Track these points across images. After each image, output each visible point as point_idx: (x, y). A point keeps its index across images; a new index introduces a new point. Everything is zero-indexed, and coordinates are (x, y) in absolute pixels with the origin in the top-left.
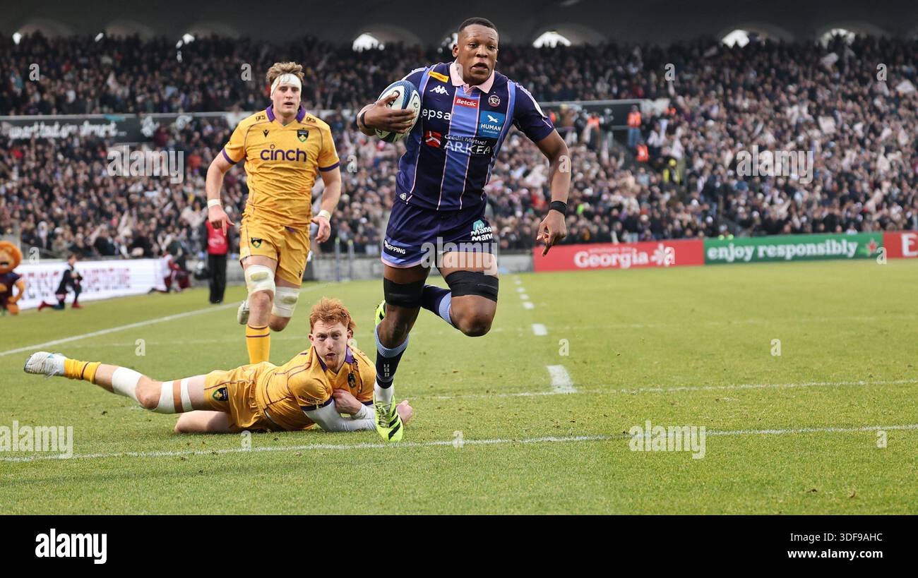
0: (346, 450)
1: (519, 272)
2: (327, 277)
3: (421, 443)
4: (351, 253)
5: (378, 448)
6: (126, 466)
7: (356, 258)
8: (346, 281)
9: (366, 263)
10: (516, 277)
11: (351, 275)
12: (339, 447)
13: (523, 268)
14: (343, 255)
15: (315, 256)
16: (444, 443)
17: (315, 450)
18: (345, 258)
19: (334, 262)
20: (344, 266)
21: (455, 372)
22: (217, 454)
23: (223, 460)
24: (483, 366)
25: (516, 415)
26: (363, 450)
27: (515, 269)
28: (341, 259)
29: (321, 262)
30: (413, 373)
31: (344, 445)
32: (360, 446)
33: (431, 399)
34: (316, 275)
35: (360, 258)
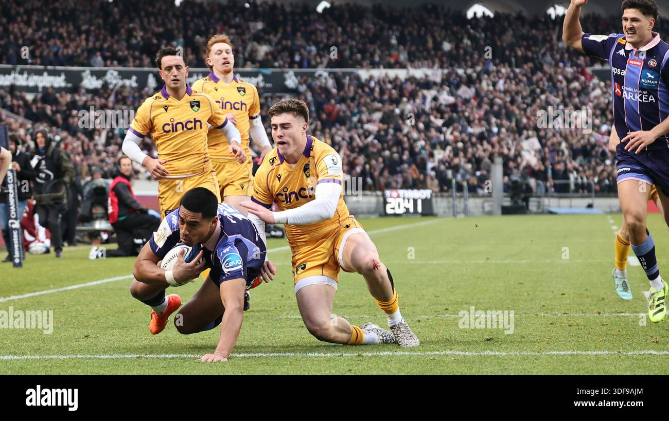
0: (473, 357)
1: (611, 212)
2: (445, 212)
3: (538, 352)
4: (466, 193)
5: (501, 355)
6: (285, 364)
7: (469, 197)
8: (462, 216)
9: (479, 201)
10: (609, 217)
11: (466, 212)
12: (467, 353)
13: (615, 209)
14: (458, 194)
15: (434, 194)
16: (558, 353)
17: (447, 356)
18: (461, 197)
19: (451, 200)
20: (460, 204)
21: (562, 294)
22: (363, 356)
23: (368, 361)
24: (587, 290)
25: (619, 331)
26: (490, 357)
27: (608, 210)
28: (457, 197)
29: (439, 199)
30: (526, 294)
31: (472, 352)
32: (485, 353)
33: (544, 316)
34: (435, 210)
35: (473, 197)
